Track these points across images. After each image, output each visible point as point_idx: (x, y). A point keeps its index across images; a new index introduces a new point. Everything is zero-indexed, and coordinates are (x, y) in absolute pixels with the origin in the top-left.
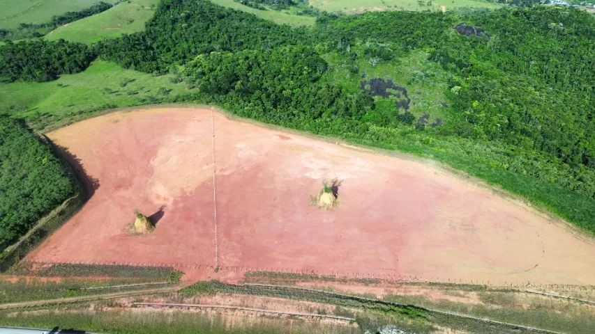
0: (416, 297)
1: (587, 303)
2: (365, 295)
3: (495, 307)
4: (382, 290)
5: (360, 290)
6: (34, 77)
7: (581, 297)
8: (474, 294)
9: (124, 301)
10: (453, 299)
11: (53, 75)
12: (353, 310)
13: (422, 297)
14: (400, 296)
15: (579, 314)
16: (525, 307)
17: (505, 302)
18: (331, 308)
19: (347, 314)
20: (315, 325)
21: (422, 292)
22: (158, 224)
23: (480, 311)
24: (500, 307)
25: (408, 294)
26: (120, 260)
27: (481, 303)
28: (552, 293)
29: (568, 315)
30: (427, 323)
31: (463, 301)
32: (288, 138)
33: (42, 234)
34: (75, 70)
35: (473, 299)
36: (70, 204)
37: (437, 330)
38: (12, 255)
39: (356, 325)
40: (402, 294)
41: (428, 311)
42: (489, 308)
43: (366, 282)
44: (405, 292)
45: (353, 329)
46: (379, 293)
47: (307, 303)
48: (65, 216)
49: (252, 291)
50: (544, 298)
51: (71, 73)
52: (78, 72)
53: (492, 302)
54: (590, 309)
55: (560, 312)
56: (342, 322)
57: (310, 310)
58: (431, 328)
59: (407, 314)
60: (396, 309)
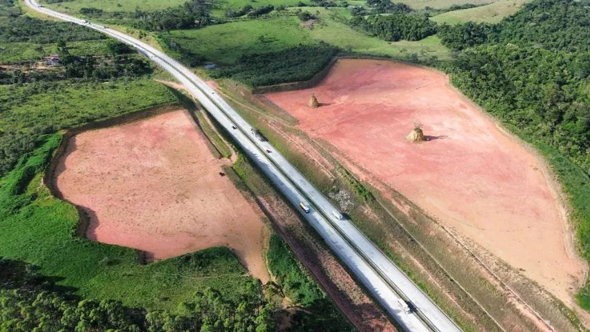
0: (377, 191)
1: (476, 259)
2: (355, 175)
3: (414, 222)
4: (365, 176)
5: (355, 170)
6: (385, 36)
7: (479, 256)
8: (408, 208)
9: (270, 121)
10: (394, 203)
12: (340, 174)
13: (380, 192)
15: (462, 261)
16: (432, 233)
17: (421, 223)
18: (332, 167)
19: (335, 175)
20: (318, 169)
21: (383, 190)
23: (404, 219)
24: (416, 224)
25: (375, 186)
26: (288, 110)
27: (408, 215)
28: (460, 240)
29: (454, 257)
30: (365, 201)
31: (399, 207)
32: (466, 108)
33: (279, 90)
35: (405, 210)
36: (299, 84)
37: (365, 206)
38: (261, 90)
39: (332, 180)
40: (372, 184)
41: (374, 199)
42: (410, 220)
43: (361, 169)
44: (374, 184)
45: (330, 180)
46: (363, 177)
47: (325, 159)
49: (312, 143)
50: (449, 236)
51: (409, 40)
53: (414, 218)
54: (473, 263)
55: (450, 251)
56: (329, 175)
57: (323, 163)
58: (363, 204)
59: (360, 192)
60: (359, 187)
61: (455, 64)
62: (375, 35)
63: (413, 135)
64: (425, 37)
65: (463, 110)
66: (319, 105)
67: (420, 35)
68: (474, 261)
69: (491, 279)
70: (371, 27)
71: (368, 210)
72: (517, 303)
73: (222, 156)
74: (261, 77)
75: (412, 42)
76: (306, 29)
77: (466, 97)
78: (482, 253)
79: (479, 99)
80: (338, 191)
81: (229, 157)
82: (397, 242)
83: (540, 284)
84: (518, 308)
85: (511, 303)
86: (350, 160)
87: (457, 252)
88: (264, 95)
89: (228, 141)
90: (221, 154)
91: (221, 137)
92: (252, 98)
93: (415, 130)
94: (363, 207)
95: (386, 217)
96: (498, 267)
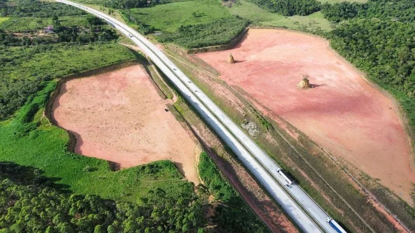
0: (275, 123)
1: (346, 172)
2: (260, 112)
3: (302, 145)
4: (267, 113)
5: (260, 108)
6: (283, 12)
7: (347, 169)
8: (297, 135)
9: (200, 73)
10: (288, 132)
11: (291, 14)
12: (249, 111)
13: (277, 124)
14: (271, 119)
15: (335, 173)
16: (314, 153)
17: (307, 145)
18: (244, 106)
19: (246, 111)
20: (233, 108)
21: (280, 122)
22: (236, 64)
23: (294, 143)
24: (303, 146)
25: (274, 120)
26: (213, 65)
27: (297, 140)
28: (334, 158)
29: (330, 170)
30: (266, 130)
31: (291, 134)
33: (206, 51)
34: (303, 14)
35: (295, 137)
36: (222, 47)
38: (194, 51)
39: (244, 115)
41: (273, 129)
42: (298, 144)
43: (264, 107)
44: (274, 118)
45: (242, 115)
46: (265, 113)
47: (238, 100)
48: (217, 50)
49: (230, 89)
50: (326, 155)
51: (300, 15)
52: (304, 15)
53: (302, 143)
54: (343, 174)
55: (327, 166)
56: (241, 112)
57: (237, 103)
58: (266, 132)
59: (263, 123)
60: (263, 120)
61: (334, 32)
62: (276, 12)
63: (302, 83)
64: (311, 13)
65: (339, 66)
66: (235, 62)
67: (309, 12)
68: (344, 173)
69: (356, 186)
70: (273, 5)
71: (269, 136)
72: (374, 203)
73: (166, 98)
74: (194, 42)
75: (303, 17)
76: (226, 7)
77: (341, 57)
78: (350, 167)
79: (351, 58)
80: (248, 123)
81: (172, 98)
82: (289, 159)
83: (391, 190)
84: (374, 206)
85: (369, 202)
86: (256, 101)
87: (332, 166)
88: (196, 54)
89: (170, 87)
90: (166, 96)
91: (166, 84)
92: (188, 56)
93: (304, 80)
94: (266, 134)
95: (281, 142)
96: (361, 177)
